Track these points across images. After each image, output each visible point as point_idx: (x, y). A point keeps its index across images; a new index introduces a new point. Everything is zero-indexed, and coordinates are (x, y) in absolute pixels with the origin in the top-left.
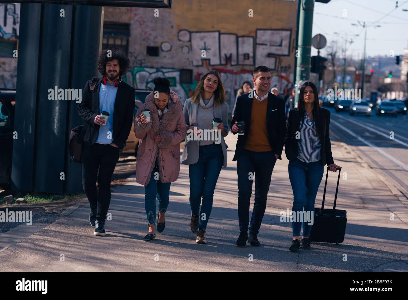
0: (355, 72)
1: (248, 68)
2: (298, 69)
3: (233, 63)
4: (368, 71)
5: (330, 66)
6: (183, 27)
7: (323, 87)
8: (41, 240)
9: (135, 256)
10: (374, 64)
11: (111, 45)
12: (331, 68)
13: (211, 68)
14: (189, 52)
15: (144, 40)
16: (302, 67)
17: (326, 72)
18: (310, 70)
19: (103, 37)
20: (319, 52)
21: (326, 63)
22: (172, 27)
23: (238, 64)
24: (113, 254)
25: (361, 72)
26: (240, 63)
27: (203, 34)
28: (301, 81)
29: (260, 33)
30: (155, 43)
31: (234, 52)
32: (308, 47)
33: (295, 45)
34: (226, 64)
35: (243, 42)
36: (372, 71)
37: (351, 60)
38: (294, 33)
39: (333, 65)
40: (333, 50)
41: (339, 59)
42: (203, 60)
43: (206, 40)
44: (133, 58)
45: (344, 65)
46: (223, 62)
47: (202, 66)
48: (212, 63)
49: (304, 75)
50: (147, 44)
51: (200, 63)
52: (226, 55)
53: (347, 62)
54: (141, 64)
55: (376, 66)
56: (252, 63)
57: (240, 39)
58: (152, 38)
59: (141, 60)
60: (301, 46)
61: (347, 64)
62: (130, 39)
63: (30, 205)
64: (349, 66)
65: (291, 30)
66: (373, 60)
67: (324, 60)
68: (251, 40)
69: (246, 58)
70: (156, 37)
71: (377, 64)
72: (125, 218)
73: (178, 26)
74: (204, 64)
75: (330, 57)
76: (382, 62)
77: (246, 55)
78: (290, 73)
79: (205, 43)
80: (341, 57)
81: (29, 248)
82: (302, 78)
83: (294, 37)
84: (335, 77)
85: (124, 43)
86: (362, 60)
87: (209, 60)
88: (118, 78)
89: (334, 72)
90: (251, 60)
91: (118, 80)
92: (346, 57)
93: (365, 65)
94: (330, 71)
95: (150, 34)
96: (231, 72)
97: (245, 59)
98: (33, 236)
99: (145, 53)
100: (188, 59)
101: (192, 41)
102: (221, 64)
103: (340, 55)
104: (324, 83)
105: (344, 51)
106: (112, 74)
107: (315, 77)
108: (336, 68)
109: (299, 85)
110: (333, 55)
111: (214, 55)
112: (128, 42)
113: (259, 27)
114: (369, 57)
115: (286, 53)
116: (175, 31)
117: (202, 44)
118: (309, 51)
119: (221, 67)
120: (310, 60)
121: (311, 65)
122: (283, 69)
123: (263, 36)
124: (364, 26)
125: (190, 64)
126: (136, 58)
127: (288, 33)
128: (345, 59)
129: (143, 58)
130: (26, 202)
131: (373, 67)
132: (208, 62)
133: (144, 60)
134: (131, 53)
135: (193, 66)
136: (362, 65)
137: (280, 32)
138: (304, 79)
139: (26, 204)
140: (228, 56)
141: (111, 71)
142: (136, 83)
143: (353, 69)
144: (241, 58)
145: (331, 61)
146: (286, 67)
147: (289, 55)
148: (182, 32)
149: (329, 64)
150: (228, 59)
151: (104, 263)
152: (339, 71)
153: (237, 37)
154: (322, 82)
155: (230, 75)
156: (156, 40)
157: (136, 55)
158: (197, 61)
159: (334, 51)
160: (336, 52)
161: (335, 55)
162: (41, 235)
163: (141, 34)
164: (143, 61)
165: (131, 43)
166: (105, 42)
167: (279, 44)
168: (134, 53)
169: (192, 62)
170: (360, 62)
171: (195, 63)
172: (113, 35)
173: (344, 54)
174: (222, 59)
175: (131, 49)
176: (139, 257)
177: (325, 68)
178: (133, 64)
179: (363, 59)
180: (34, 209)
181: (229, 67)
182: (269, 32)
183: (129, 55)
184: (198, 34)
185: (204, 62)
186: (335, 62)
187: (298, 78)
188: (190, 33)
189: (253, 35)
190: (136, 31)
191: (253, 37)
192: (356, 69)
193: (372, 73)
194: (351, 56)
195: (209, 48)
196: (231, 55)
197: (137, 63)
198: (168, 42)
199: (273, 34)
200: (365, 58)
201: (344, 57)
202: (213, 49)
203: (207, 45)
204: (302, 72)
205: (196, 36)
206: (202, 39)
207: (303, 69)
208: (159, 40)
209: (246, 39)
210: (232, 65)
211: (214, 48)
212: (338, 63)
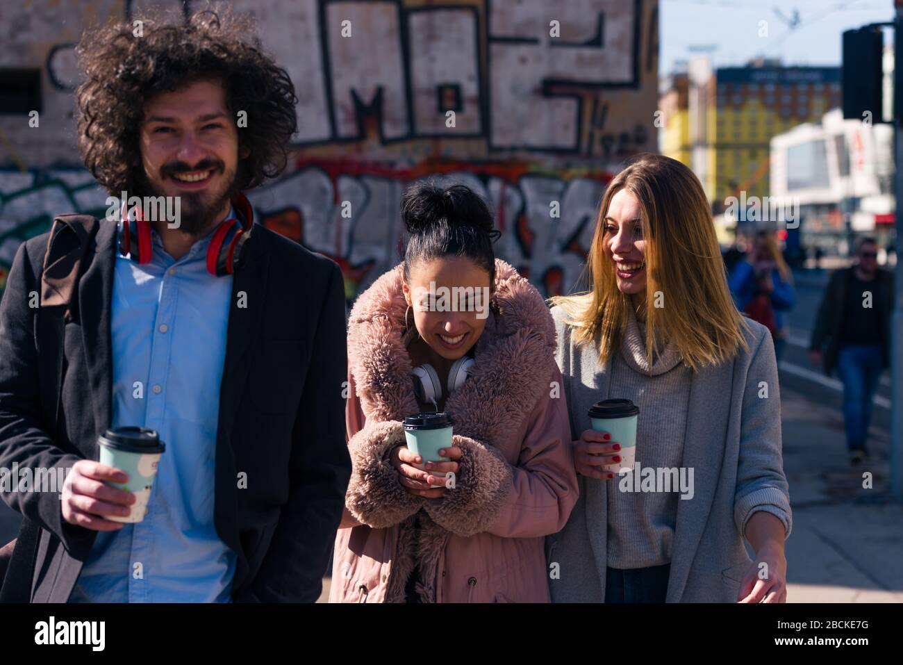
1: (458, 150)
3: (390, 131)
23: (412, 135)
26: (424, 127)
31: (393, 81)
34: (361, 137)
35: (431, 36)
46: (346, 129)
52: (355, 96)
56: (475, 127)
57: (416, 21)
68: (466, 23)
69: (449, 102)
77: (449, 93)
90: (471, 111)
96: (385, 172)
97: (441, 107)
102: (335, 138)
115: (623, 73)
119: (337, 152)
122: (615, 148)
140: (368, 97)
141: (184, 168)
144: (425, 105)
146: (624, 138)
147: (634, 84)
150: (369, 112)
153: (404, 13)
155: (378, 187)
167: (590, 34)
174: (340, 115)
181: (373, 151)
196: (380, 94)
209: (440, 17)
210: (385, 142)
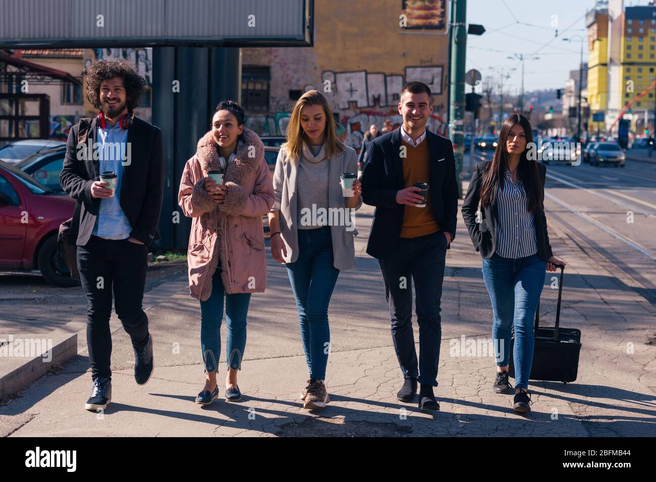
0: (513, 109)
2: (452, 108)
3: (382, 104)
4: (527, 108)
5: (485, 104)
6: (327, 68)
7: (479, 126)
8: (185, 299)
9: (285, 313)
10: (533, 100)
11: (251, 90)
12: (486, 106)
13: (358, 111)
14: (334, 95)
15: (286, 83)
16: (456, 106)
17: (482, 111)
18: (464, 107)
19: (243, 82)
20: (473, 89)
21: (481, 100)
22: (315, 68)
23: (387, 106)
24: (261, 311)
25: (519, 109)
26: (390, 103)
27: (348, 75)
28: (455, 121)
29: (409, 71)
30: (298, 86)
31: (383, 93)
32: (461, 83)
33: (447, 82)
34: (375, 106)
35: (392, 82)
36: (531, 107)
37: (508, 96)
38: (446, 70)
39: (489, 102)
40: (488, 86)
41: (495, 96)
42: (349, 102)
43: (352, 81)
44: (275, 103)
45: (501, 102)
46: (371, 104)
47: (349, 108)
48: (359, 105)
49: (458, 114)
50: (289, 88)
51: (347, 106)
52: (373, 96)
53: (503, 98)
54: (284, 109)
55: (535, 102)
57: (388, 78)
58: (294, 81)
59: (284, 106)
60: (454, 83)
61: (504, 101)
62: (271, 82)
63: (172, 263)
64: (506, 102)
65: (442, 66)
66: (532, 95)
67: (480, 97)
68: (400, 79)
69: (396, 98)
70: (298, 80)
71: (536, 99)
72: (273, 273)
73: (322, 67)
74: (351, 107)
75: (485, 94)
76: (541, 97)
77: (396, 96)
78: (444, 112)
79: (351, 84)
80: (497, 93)
81: (172, 308)
82: (456, 117)
83: (446, 73)
84: (491, 115)
85: (265, 87)
86: (519, 96)
87: (356, 102)
88: (126, 112)
89: (490, 110)
91: (127, 115)
92: (503, 93)
93: (524, 101)
94: (486, 109)
95: (292, 77)
96: (380, 114)
97: (394, 99)
98: (176, 295)
99: (287, 97)
100: (333, 102)
101: (338, 82)
102: (368, 106)
103: (496, 92)
104: (480, 122)
105: (500, 87)
106: (111, 105)
107: (470, 116)
108: (492, 106)
109: (453, 125)
110: (488, 92)
111: (362, 97)
112: (269, 86)
113: (409, 64)
114: (528, 92)
115: (438, 91)
116: (318, 73)
117: (348, 85)
118: (463, 88)
119: (369, 109)
120: (465, 97)
121: (466, 102)
122: (436, 109)
123: (413, 74)
124: (521, 59)
125: (335, 107)
126: (278, 103)
127: (440, 69)
128: (501, 96)
129: (286, 102)
130: (167, 260)
131: (532, 103)
132: (354, 104)
133: (287, 104)
134: (272, 98)
135: (339, 109)
136: (520, 101)
137: (431, 69)
138: (459, 118)
139: (168, 262)
140: (376, 96)
141: (109, 99)
142: (279, 130)
143: (510, 106)
144: (390, 99)
145: (486, 98)
146: (438, 107)
147: (441, 93)
148: (326, 74)
149: (485, 102)
150: (377, 100)
151: (253, 322)
152: (495, 109)
153: (386, 77)
154: (477, 121)
156: (299, 83)
157: (278, 100)
158: (343, 103)
159: (490, 87)
160: (491, 89)
161: (490, 92)
162: (184, 294)
163: (282, 78)
164: (286, 106)
165: (272, 87)
166: (245, 87)
167: (430, 82)
168: (276, 98)
169: (338, 105)
170: (518, 98)
171: (341, 106)
172: (252, 79)
173: (500, 90)
174: (370, 101)
175: (272, 94)
176: (289, 314)
177: (480, 105)
178: (276, 109)
179: (521, 94)
180: (177, 267)
181: (377, 109)
182: (419, 70)
183: (271, 100)
184: (343, 75)
185: (351, 104)
186: (491, 99)
187: (452, 117)
188: (335, 74)
189: (403, 73)
190: (277, 74)
191: (402, 75)
192: (514, 106)
193: (531, 109)
194: (508, 92)
195: (355, 89)
196: (379, 96)
197: (279, 109)
198: (311, 85)
199: (423, 71)
200: (523, 93)
201: (500, 93)
202: (360, 91)
203: (353, 86)
204: (456, 111)
205: (341, 78)
206: (347, 80)
207: (457, 108)
208: (302, 83)
209: (394, 78)
210: (380, 107)
211: (361, 89)
212: (494, 101)
